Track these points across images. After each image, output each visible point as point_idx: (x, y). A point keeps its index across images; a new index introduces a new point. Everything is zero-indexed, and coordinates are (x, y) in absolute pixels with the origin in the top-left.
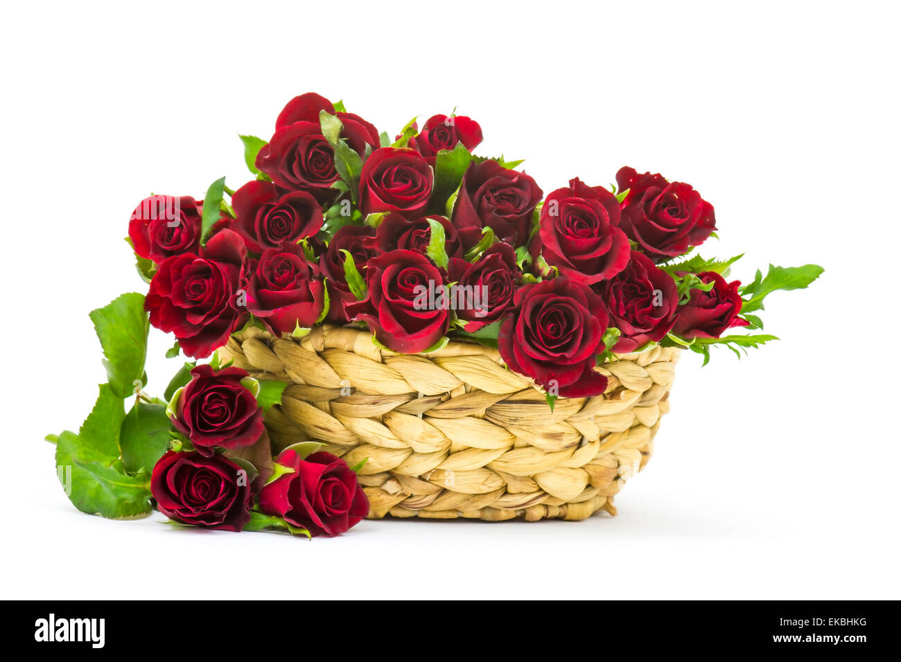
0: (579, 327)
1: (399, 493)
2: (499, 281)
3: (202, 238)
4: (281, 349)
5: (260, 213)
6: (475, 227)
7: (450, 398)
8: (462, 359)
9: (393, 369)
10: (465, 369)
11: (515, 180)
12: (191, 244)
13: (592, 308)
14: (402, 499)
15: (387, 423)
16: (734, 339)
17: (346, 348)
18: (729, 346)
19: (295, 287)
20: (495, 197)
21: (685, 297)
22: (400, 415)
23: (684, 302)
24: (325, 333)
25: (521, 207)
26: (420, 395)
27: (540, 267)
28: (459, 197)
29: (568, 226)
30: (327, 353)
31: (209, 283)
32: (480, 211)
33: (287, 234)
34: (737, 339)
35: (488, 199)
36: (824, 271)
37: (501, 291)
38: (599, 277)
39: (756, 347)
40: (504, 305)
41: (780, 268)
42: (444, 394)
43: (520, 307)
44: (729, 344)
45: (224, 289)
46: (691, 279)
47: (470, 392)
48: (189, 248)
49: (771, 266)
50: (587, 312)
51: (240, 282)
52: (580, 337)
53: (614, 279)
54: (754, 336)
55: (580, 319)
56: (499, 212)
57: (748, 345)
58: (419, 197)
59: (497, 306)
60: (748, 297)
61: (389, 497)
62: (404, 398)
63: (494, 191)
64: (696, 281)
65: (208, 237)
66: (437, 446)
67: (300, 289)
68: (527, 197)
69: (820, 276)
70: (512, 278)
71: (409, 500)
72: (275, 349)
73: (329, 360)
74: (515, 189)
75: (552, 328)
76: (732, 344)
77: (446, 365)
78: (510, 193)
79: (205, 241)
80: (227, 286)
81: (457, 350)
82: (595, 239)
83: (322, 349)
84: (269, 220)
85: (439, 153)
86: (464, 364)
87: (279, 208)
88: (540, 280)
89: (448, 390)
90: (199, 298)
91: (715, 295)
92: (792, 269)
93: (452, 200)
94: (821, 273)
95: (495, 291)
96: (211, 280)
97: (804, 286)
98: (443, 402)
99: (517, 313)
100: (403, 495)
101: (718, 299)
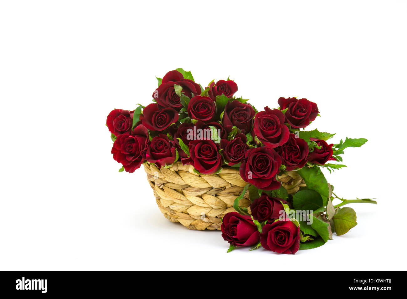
0: (270, 164)
1: (209, 222)
2: (240, 148)
3: (133, 128)
4: (163, 170)
5: (154, 115)
6: (230, 126)
7: (225, 189)
8: (229, 175)
9: (203, 179)
10: (230, 178)
11: (245, 108)
12: (128, 129)
13: (275, 158)
14: (210, 224)
15: (203, 198)
16: (330, 165)
17: (186, 170)
18: (327, 168)
19: (165, 152)
20: (237, 115)
21: (312, 149)
22: (207, 195)
23: (312, 151)
24: (178, 165)
25: (247, 119)
26: (214, 188)
27: (256, 140)
28: (224, 114)
29: (264, 126)
30: (179, 172)
31: (134, 145)
32: (232, 120)
33: (164, 123)
34: (331, 165)
35: (235, 115)
36: (368, 141)
37: (241, 152)
38: (277, 145)
39: (338, 169)
40: (242, 157)
41: (350, 139)
42: (223, 187)
43: (248, 158)
44: (328, 167)
45: (140, 148)
46: (314, 143)
47: (233, 186)
48: (128, 131)
49: (347, 138)
50: (273, 159)
51: (145, 146)
52: (271, 169)
53: (284, 145)
54: (338, 165)
55: (270, 161)
56: (238, 120)
57: (335, 168)
58: (209, 115)
59: (239, 158)
60: (337, 149)
61: (206, 224)
62: (208, 189)
63: (236, 112)
64: (316, 144)
65: (135, 127)
66: (221, 206)
67: (166, 153)
68: (249, 115)
69: (366, 143)
70: (245, 146)
71: (213, 224)
72: (161, 170)
73: (180, 175)
74: (245, 111)
75: (260, 165)
76: (329, 167)
77: (223, 177)
78: (243, 113)
79: (134, 129)
80: (141, 147)
81: (227, 171)
82: (275, 130)
83: (177, 171)
84: (157, 119)
85: (216, 97)
86: (230, 177)
87: (161, 114)
88: (256, 147)
89: (225, 186)
90: (131, 150)
91: (323, 149)
92: (355, 139)
93: (222, 115)
94: (366, 142)
95: (239, 152)
96: (135, 144)
97: (359, 146)
98: (223, 190)
99: (246, 160)
100: (211, 222)
101: (324, 150)
